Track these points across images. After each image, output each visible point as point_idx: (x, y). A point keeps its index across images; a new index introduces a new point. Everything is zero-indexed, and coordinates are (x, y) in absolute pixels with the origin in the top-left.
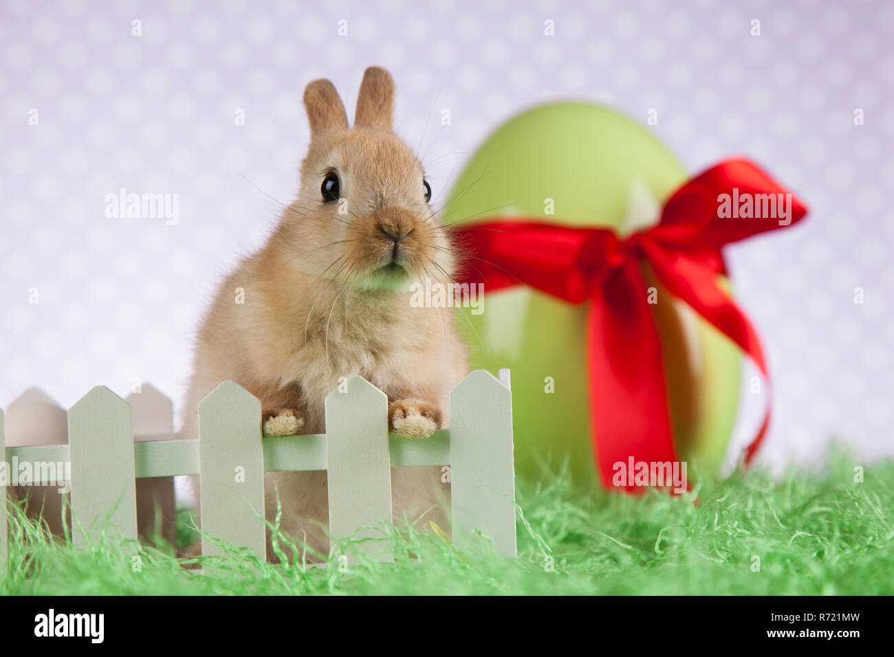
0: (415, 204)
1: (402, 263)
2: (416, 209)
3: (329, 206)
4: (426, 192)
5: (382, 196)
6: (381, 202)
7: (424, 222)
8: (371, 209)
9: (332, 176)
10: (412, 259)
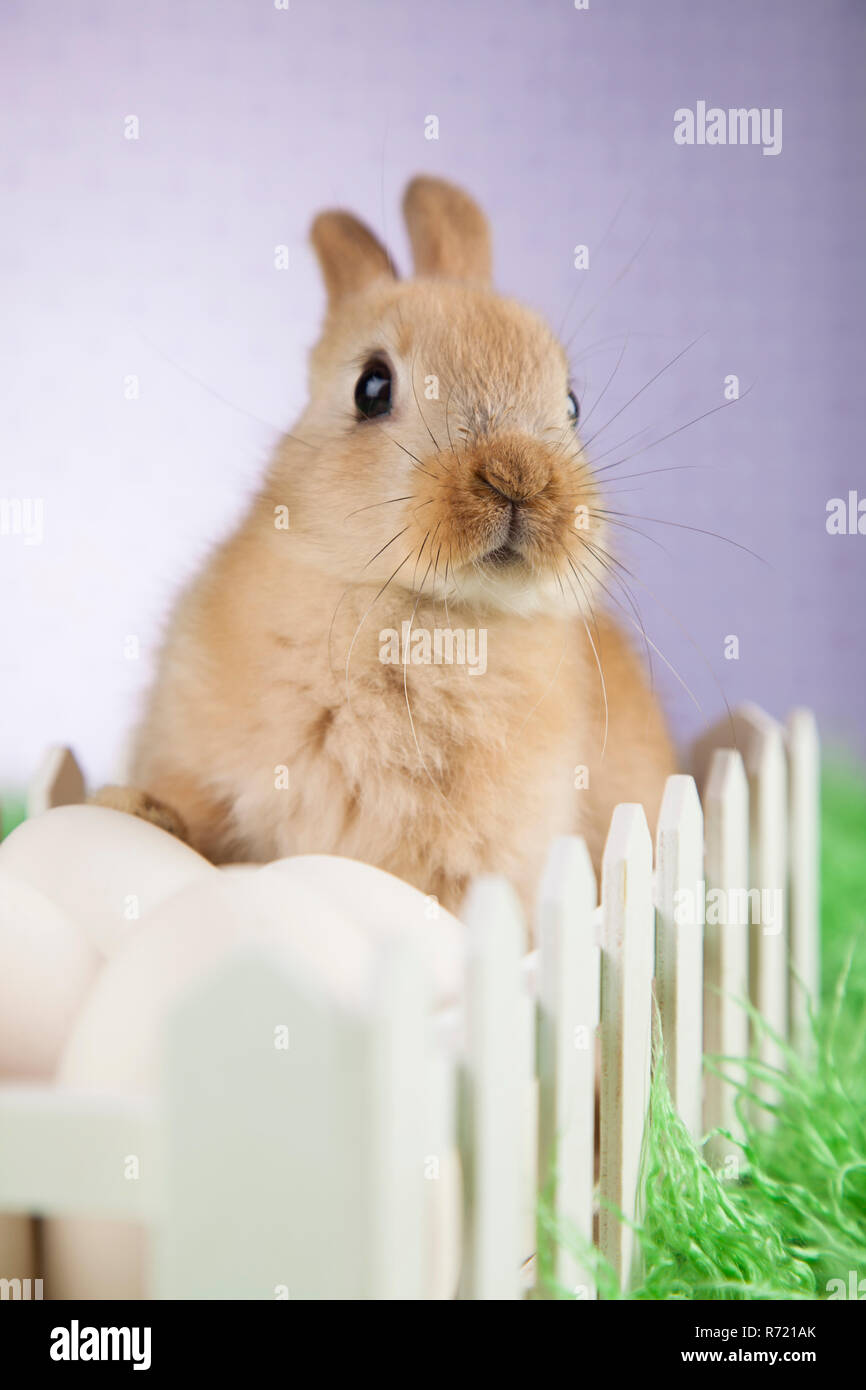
0: (549, 429)
1: (521, 548)
2: (551, 438)
3: (369, 428)
4: (573, 410)
5: (484, 411)
6: (480, 423)
7: (567, 463)
8: (464, 436)
9: (377, 369)
10: (543, 540)
